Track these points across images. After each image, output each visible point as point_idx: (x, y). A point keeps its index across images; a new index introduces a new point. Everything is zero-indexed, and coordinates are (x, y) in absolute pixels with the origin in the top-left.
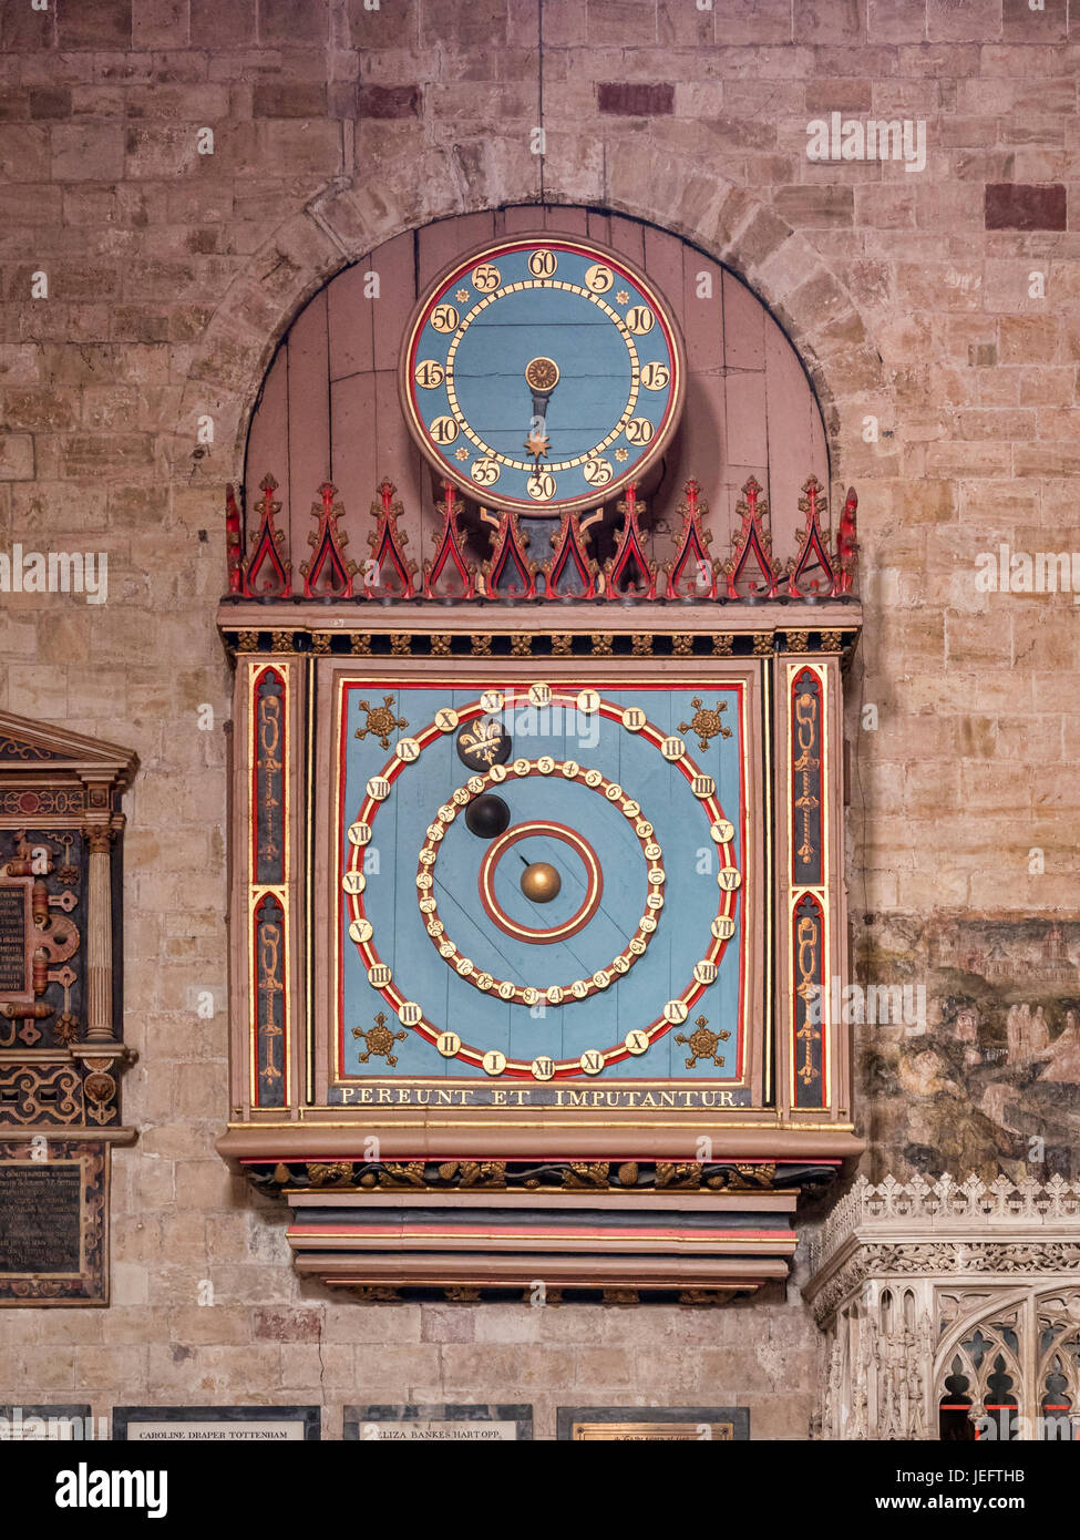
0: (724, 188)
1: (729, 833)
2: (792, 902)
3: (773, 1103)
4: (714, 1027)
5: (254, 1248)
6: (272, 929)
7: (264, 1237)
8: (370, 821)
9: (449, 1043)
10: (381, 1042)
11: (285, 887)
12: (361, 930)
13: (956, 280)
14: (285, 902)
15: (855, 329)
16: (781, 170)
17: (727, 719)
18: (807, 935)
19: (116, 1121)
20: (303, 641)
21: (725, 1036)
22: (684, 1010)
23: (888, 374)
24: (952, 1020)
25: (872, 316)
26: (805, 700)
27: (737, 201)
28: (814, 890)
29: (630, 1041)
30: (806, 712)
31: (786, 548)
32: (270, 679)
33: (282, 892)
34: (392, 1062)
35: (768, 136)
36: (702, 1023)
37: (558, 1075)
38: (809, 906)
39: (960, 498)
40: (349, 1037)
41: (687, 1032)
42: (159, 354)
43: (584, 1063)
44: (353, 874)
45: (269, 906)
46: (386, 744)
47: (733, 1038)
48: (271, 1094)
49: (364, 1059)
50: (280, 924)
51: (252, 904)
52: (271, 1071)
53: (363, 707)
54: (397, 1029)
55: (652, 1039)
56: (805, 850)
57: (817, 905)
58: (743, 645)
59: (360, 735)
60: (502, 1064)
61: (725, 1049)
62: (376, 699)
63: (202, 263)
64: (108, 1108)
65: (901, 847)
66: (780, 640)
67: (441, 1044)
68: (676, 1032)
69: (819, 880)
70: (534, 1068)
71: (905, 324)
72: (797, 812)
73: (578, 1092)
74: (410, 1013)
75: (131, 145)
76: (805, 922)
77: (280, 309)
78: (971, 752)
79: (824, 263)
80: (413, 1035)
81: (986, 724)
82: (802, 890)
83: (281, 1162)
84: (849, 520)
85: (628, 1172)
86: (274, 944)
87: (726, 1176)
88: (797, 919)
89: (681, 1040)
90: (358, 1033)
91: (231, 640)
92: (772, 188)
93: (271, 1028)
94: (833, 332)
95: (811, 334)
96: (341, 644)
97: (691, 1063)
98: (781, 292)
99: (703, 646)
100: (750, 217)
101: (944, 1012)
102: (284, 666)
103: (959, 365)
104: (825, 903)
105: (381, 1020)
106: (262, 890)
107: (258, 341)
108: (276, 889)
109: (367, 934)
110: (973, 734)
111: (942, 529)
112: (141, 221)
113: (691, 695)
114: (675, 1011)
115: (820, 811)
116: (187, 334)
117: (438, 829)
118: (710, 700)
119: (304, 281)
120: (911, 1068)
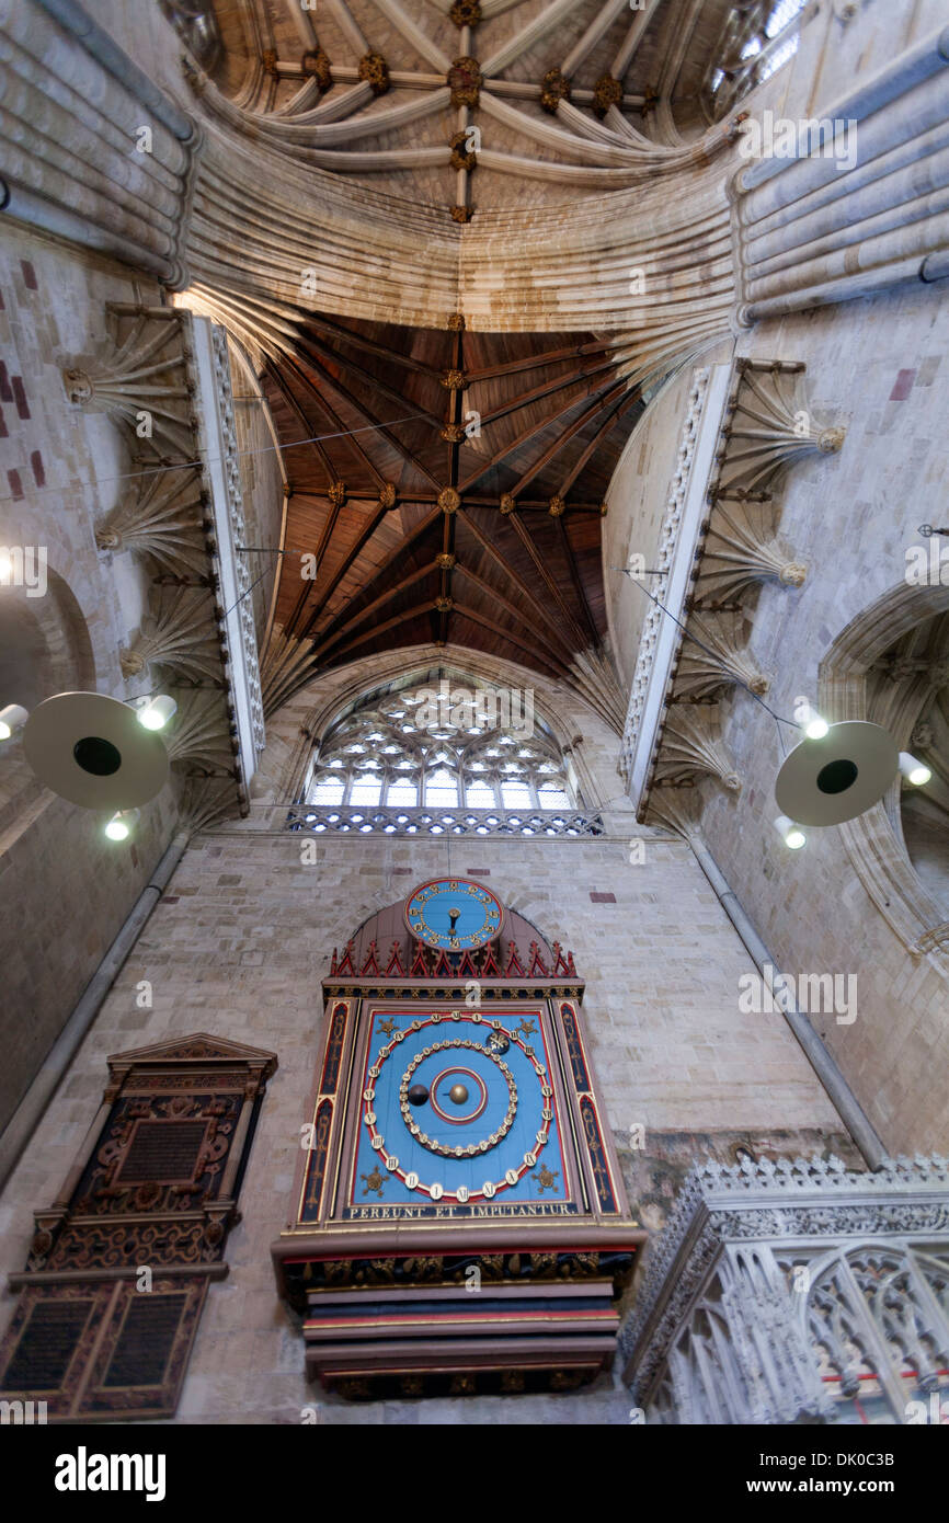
0: (508, 893)
1: (544, 1070)
2: (579, 1100)
3: (589, 1211)
4: (551, 1169)
5: (282, 1359)
6: (326, 1118)
7: (289, 1349)
8: (380, 1066)
9: (412, 1181)
10: (375, 1183)
11: (335, 1096)
12: (370, 1118)
13: (585, 915)
14: (334, 1103)
15: (556, 926)
16: (525, 888)
17: (536, 1026)
18: (588, 1117)
19: (219, 1258)
20: (357, 992)
21: (556, 1174)
22: (534, 1158)
23: (570, 937)
24: (659, 1186)
25: (560, 923)
26: (567, 1016)
27: (512, 895)
28: (588, 1094)
29: (508, 1177)
30: (568, 1021)
31: (549, 962)
32: (341, 1009)
33: (333, 1098)
34: (381, 1194)
35: (520, 881)
36: (544, 1167)
37: (471, 1199)
38: (586, 1103)
39: (603, 972)
40: (358, 1179)
41: (537, 1172)
42: (317, 930)
43: (484, 1191)
44: (370, 1090)
45: (326, 1105)
46: (389, 1036)
47: (561, 1176)
48: (309, 1213)
49: (365, 1193)
50: (330, 1115)
51: (318, 1104)
52: (312, 1200)
53: (381, 1022)
54: (385, 1174)
55: (520, 1176)
56: (579, 1077)
57: (590, 1102)
58: (539, 994)
59: (378, 1033)
60: (441, 1193)
61: (557, 1181)
62: (386, 1018)
63: (337, 907)
64: (215, 1250)
65: (613, 1100)
66: (553, 992)
67: (407, 1182)
68: (531, 1172)
69: (588, 1089)
70: (458, 1195)
71: (572, 925)
72: (573, 1061)
73: (483, 1208)
74: (392, 1162)
75: (319, 879)
76: (586, 1110)
77: (361, 920)
78: (632, 1059)
79: (542, 910)
80: (393, 1178)
81: (635, 1049)
82: (582, 1094)
83: (308, 1262)
84: (570, 959)
85: (515, 1262)
86: (325, 1126)
87: (571, 1264)
88: (582, 1109)
89: (535, 1177)
90: (363, 1178)
91: (327, 992)
92: (523, 893)
93: (317, 1173)
94: (549, 927)
95: (541, 927)
96: (373, 993)
97: (541, 1190)
98: (530, 916)
99: (523, 994)
100: (517, 899)
101: (655, 1181)
102: (348, 1002)
103: (593, 936)
104: (593, 1099)
105: (377, 1169)
106: (324, 1097)
107: (353, 928)
108: (330, 1097)
109: (373, 1121)
110: (630, 1053)
111: (599, 982)
112: (318, 897)
113: (518, 1017)
114: (530, 1159)
115: (582, 1059)
116: (328, 925)
117: (408, 1075)
118: (527, 1019)
119: (370, 913)
120: (647, 1214)
